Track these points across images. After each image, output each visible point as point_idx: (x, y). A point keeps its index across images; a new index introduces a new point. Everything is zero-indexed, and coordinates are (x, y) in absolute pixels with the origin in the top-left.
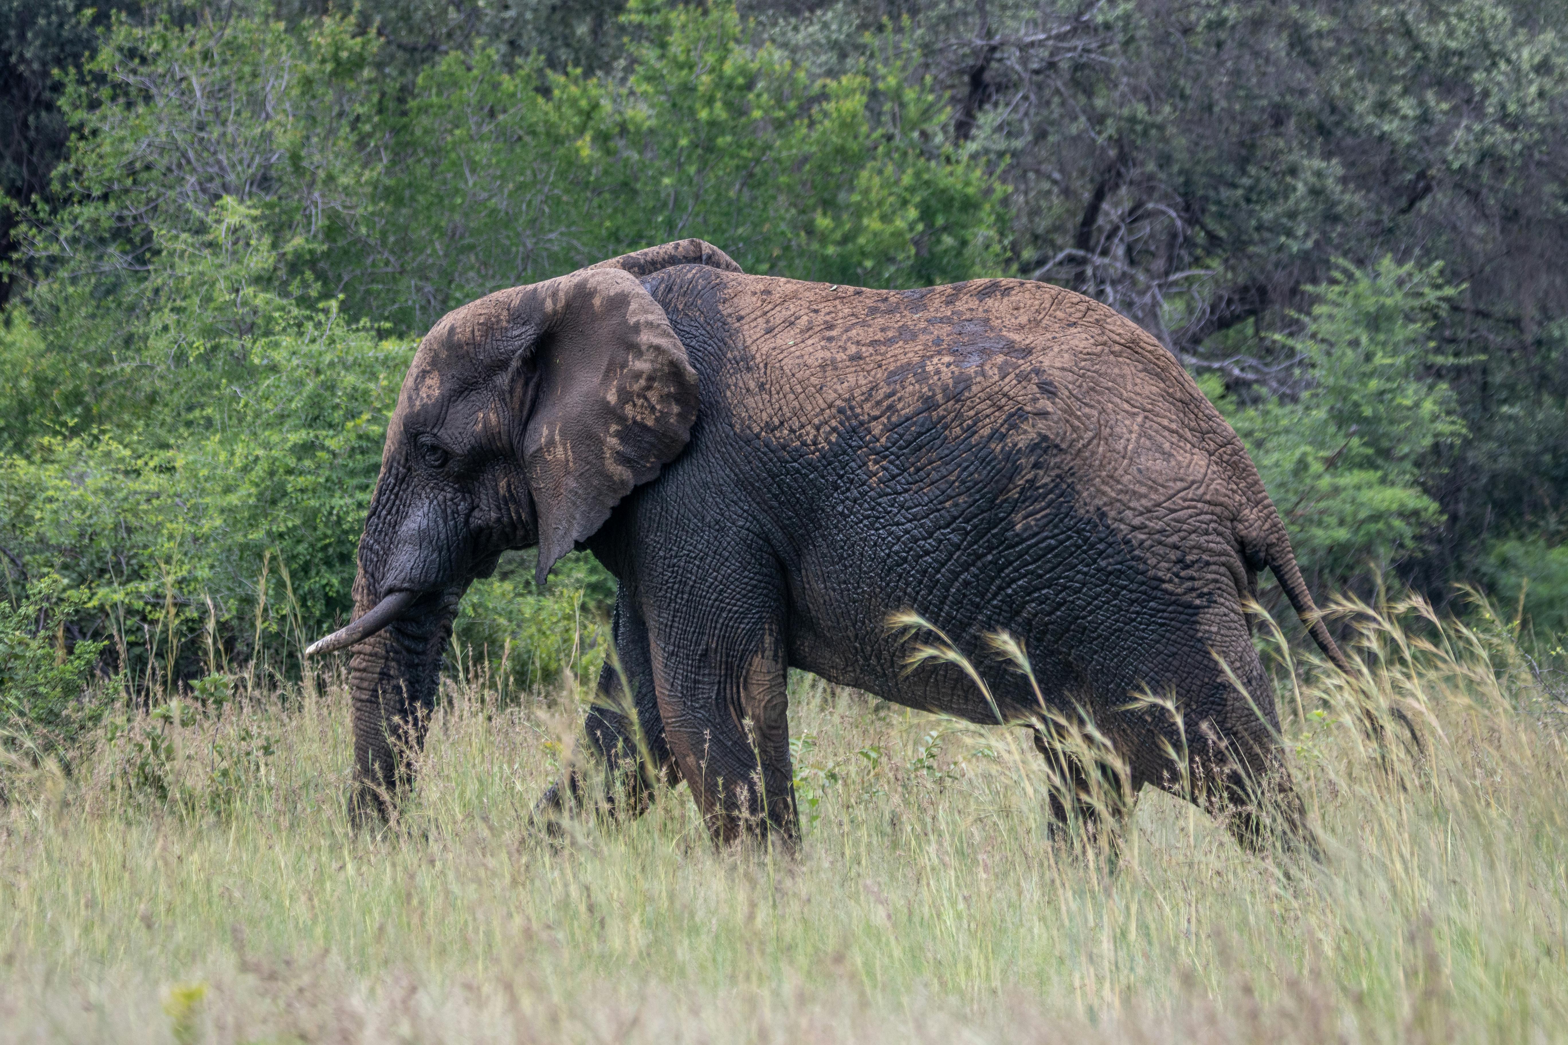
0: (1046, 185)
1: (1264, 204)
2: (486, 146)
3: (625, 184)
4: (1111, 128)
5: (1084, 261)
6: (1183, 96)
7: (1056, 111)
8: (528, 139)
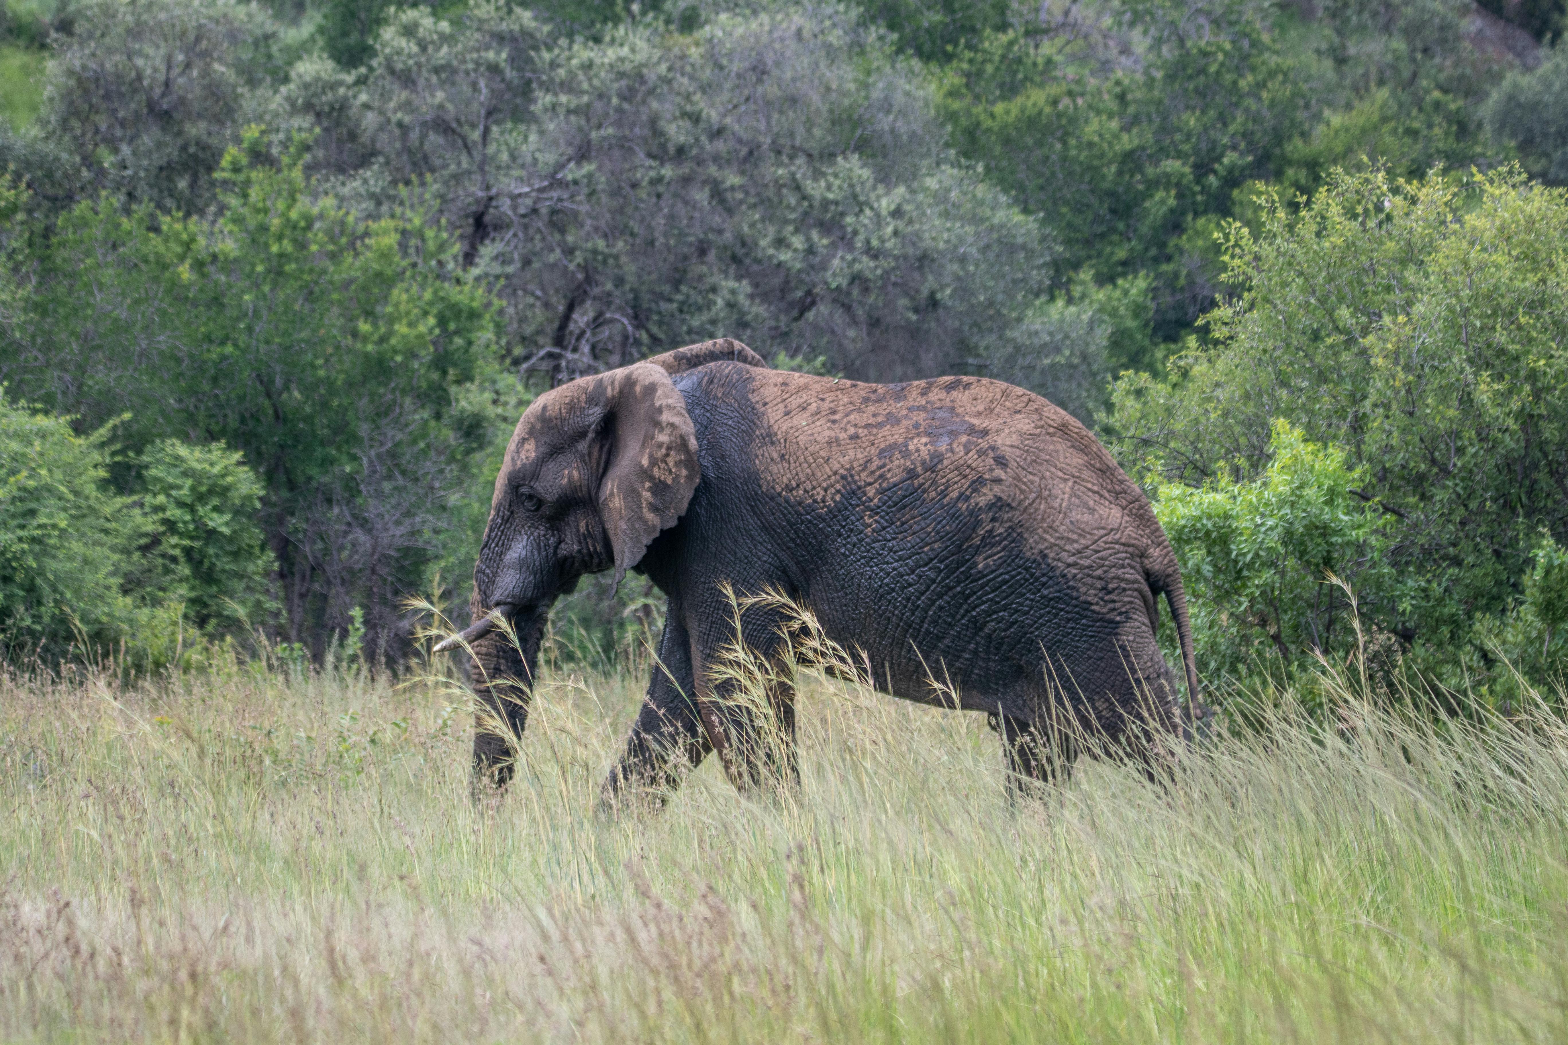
0: (530, 300)
1: (692, 314)
2: (111, 271)
3: (216, 299)
4: (579, 257)
5: (559, 357)
6: (632, 234)
7: (538, 245)
8: (143, 266)
